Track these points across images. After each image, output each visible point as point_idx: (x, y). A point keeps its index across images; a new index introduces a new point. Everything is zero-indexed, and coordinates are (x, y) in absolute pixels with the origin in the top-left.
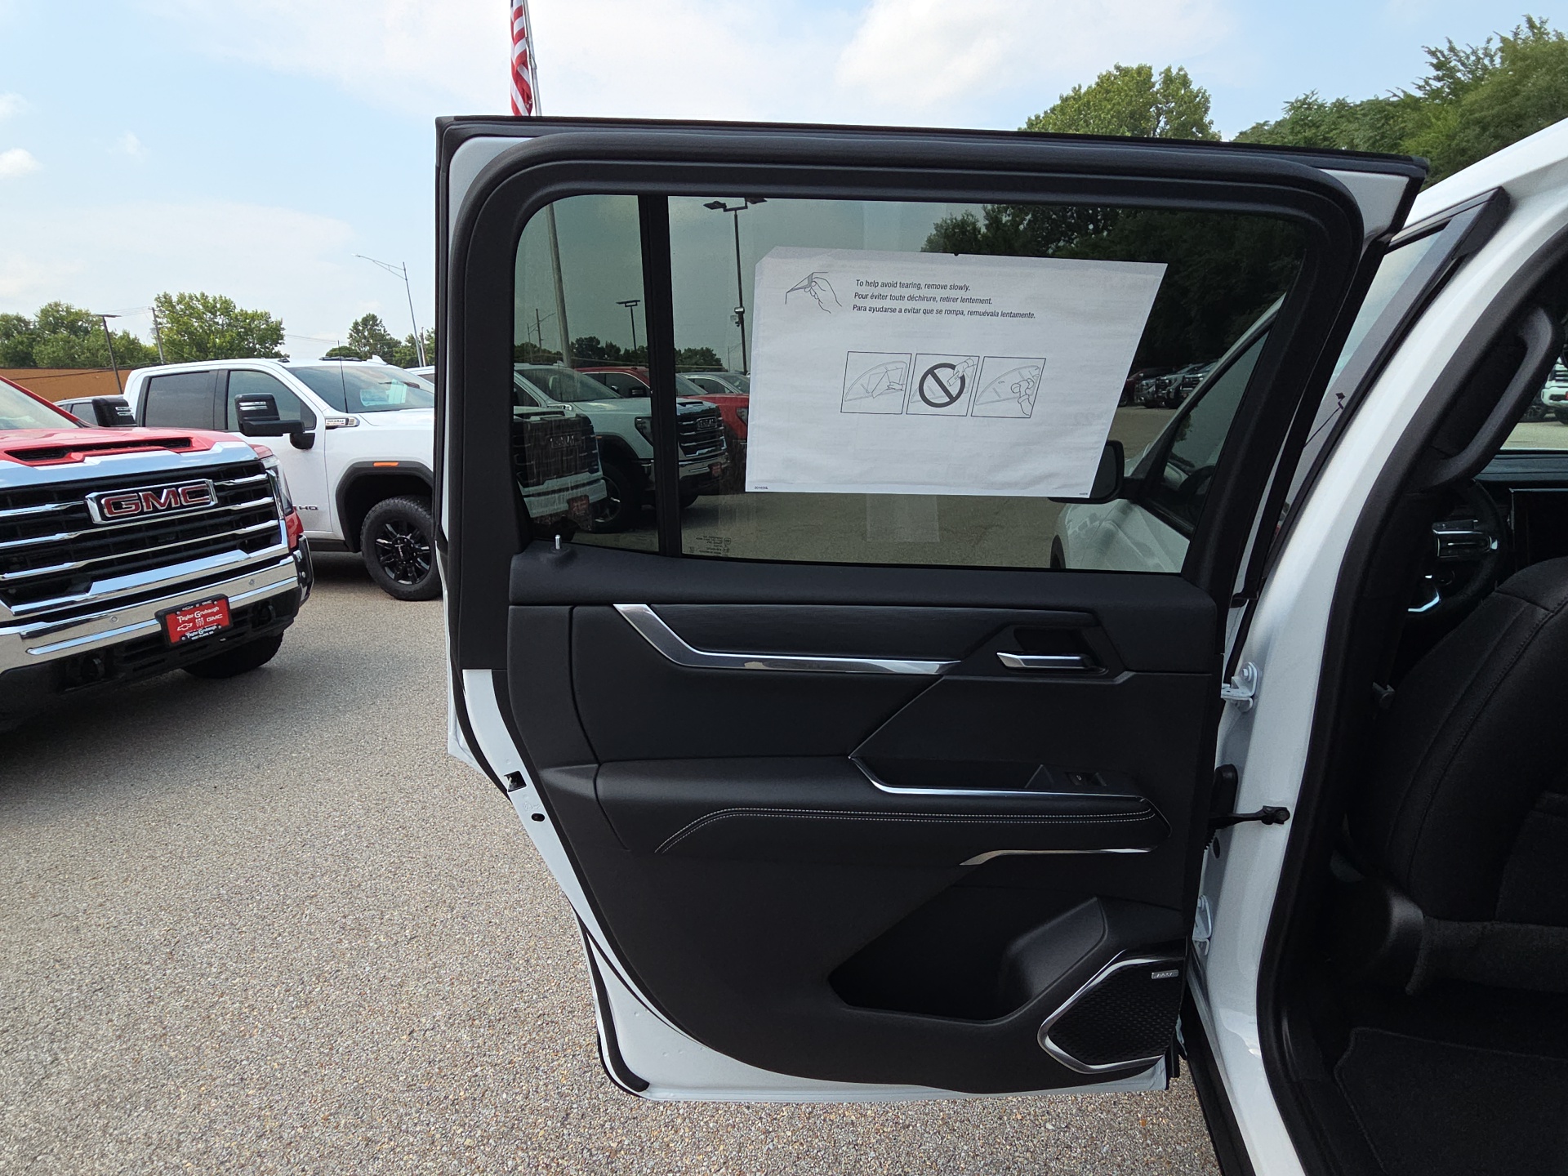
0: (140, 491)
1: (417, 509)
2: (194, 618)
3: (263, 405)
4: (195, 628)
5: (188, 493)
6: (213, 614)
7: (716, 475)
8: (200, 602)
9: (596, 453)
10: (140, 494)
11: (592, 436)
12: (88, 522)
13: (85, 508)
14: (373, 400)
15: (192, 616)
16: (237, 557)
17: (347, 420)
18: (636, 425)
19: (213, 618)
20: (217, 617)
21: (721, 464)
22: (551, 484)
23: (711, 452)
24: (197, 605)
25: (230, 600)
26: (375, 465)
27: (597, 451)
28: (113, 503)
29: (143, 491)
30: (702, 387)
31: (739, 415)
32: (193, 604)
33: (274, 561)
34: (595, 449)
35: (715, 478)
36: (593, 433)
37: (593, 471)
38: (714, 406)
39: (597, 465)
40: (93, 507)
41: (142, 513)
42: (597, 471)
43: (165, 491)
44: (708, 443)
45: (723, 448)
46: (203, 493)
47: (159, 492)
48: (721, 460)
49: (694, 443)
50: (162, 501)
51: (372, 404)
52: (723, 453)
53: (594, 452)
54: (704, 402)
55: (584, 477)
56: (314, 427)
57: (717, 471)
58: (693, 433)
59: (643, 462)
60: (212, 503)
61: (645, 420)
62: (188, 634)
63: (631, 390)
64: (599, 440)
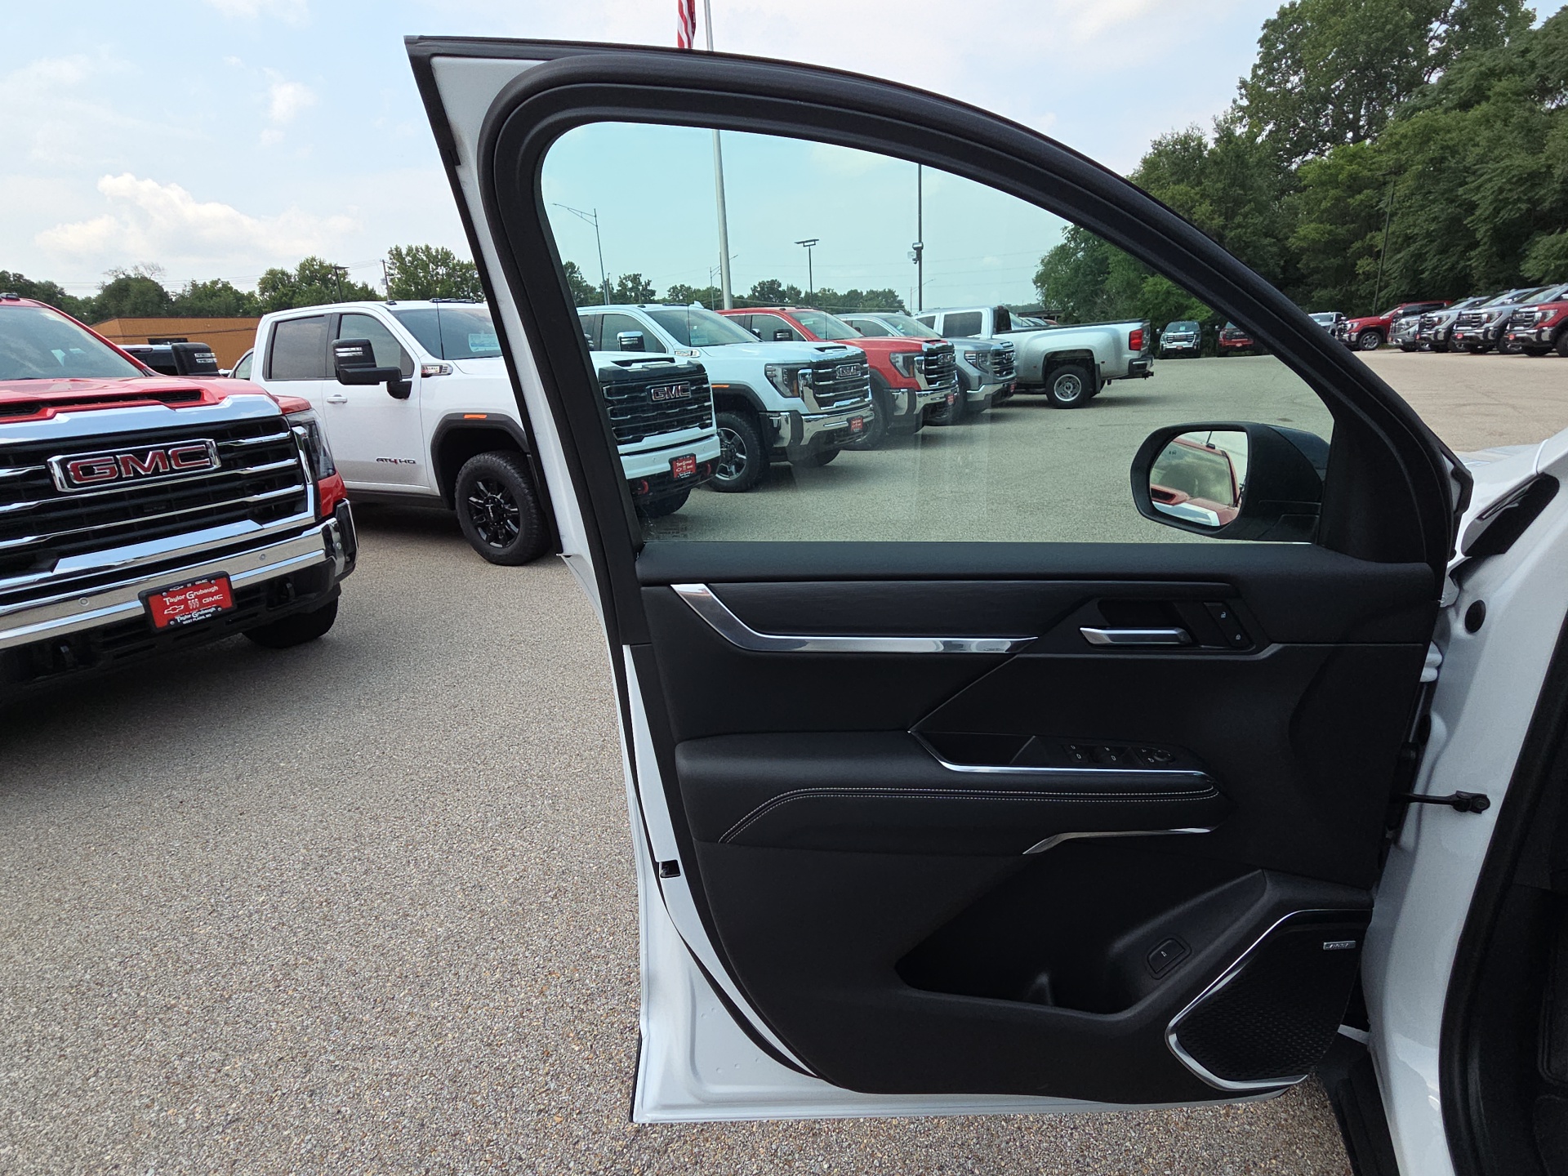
0: (119, 453)
1: (505, 467)
2: (186, 600)
3: (357, 351)
4: (187, 610)
5: (181, 455)
6: (212, 595)
7: (856, 430)
8: (193, 582)
9: (710, 406)
10: (118, 457)
11: (705, 386)
12: (51, 490)
13: (47, 473)
14: (483, 345)
15: (183, 597)
16: (245, 528)
17: (441, 367)
18: (766, 374)
19: (208, 600)
20: (216, 598)
21: (863, 418)
22: (649, 441)
23: (852, 403)
24: (192, 584)
25: (232, 578)
26: (466, 417)
27: (712, 403)
28: (82, 469)
29: (122, 453)
30: (858, 329)
31: (893, 361)
32: (184, 584)
33: (297, 532)
34: (710, 401)
35: (854, 433)
36: (707, 382)
37: (703, 427)
38: (859, 351)
39: (711, 419)
40: (57, 472)
41: (120, 478)
42: (711, 425)
43: (151, 453)
44: (851, 393)
45: (866, 400)
46: (204, 454)
47: (142, 455)
48: (863, 412)
49: (831, 394)
50: (146, 465)
51: (481, 349)
52: (868, 405)
53: (706, 404)
54: (847, 346)
55: (695, 432)
56: (411, 376)
57: (856, 426)
58: (831, 382)
59: (771, 414)
60: (215, 467)
61: (776, 368)
62: (179, 618)
63: (775, 333)
64: (713, 389)
